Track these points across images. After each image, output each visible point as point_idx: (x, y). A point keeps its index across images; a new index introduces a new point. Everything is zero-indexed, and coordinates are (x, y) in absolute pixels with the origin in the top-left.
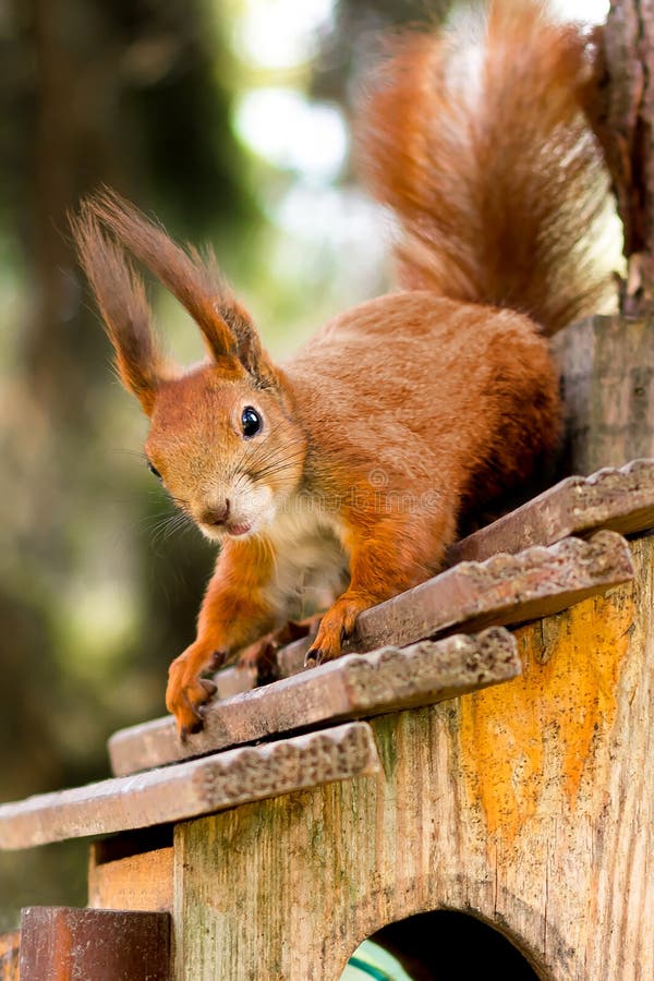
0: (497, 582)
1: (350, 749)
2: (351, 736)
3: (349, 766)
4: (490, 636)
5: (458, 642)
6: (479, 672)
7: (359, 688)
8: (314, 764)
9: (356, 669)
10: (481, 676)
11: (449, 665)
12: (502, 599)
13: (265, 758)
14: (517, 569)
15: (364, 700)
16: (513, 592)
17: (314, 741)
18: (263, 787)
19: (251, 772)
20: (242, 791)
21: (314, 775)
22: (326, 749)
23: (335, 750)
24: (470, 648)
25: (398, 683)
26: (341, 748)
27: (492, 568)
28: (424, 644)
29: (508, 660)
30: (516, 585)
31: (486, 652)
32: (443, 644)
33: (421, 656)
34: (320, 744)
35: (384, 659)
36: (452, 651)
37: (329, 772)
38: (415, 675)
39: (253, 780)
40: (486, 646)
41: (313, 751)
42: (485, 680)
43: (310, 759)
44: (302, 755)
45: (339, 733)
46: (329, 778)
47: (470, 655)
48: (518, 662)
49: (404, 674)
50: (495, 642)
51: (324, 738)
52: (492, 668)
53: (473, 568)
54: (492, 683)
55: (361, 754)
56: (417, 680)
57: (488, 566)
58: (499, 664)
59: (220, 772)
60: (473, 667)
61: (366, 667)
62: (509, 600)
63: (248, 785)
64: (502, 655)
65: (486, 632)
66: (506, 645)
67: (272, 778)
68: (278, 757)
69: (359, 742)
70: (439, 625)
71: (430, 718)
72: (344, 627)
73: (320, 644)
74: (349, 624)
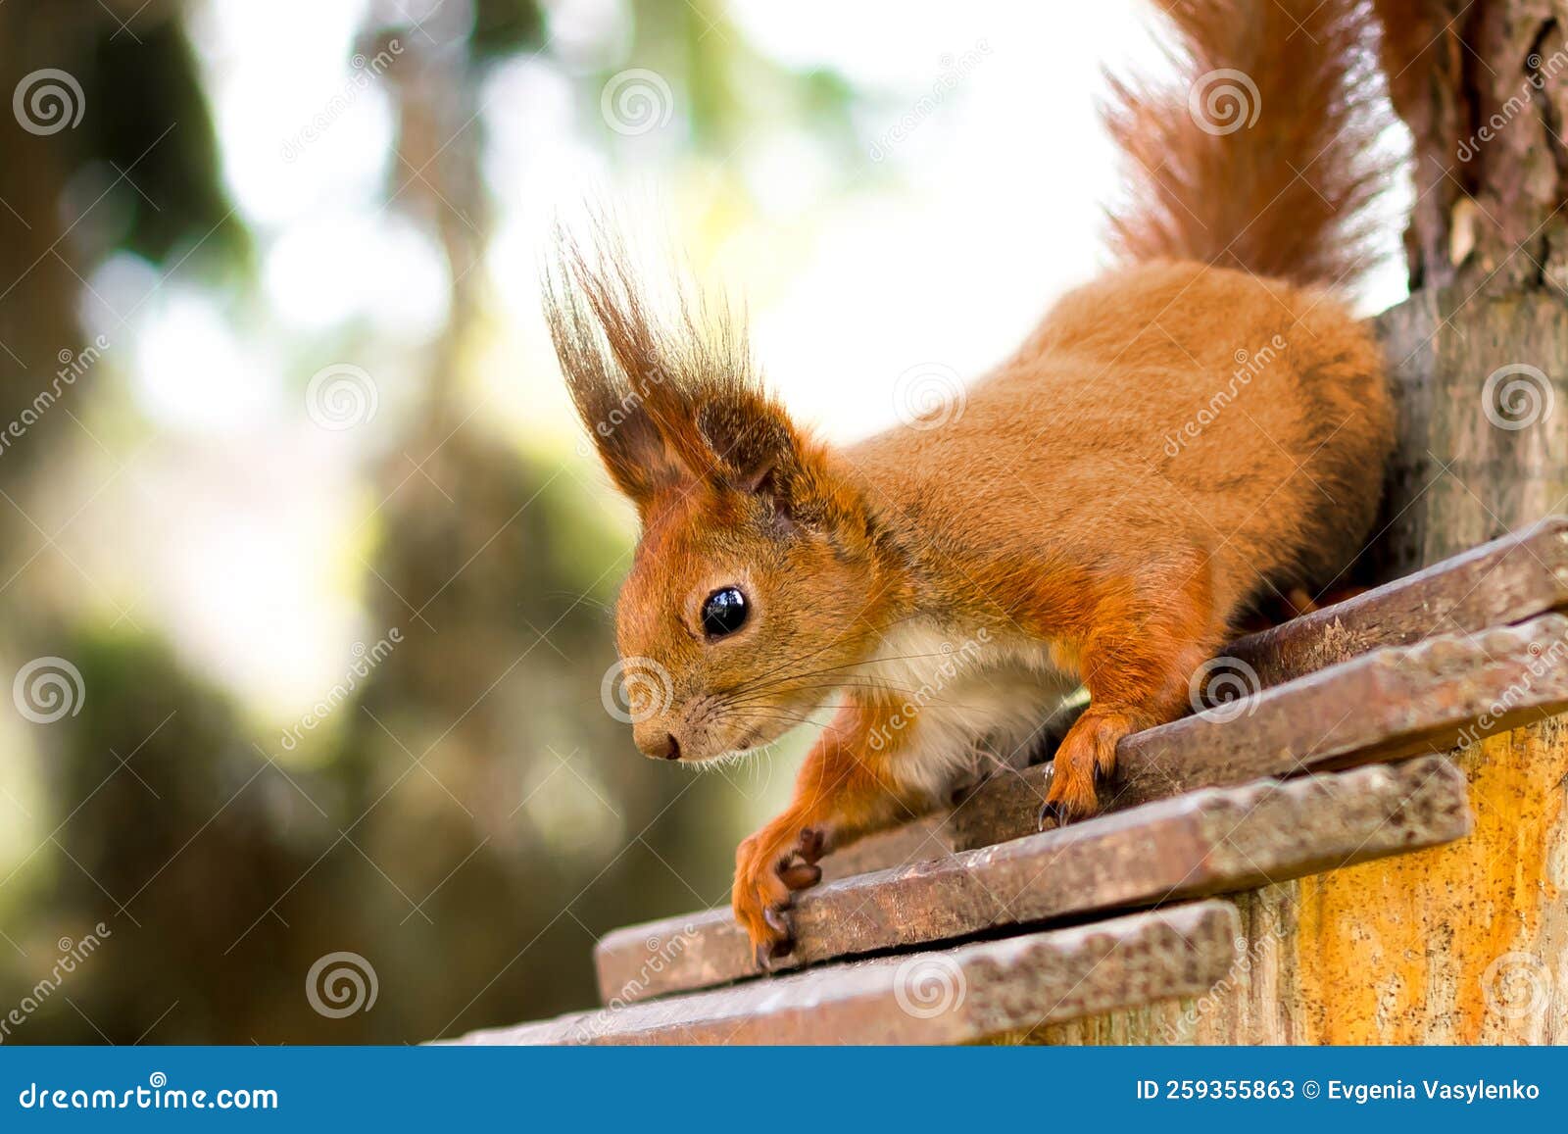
0: (1436, 681)
1: (1204, 946)
2: (1207, 925)
3: (1202, 973)
4: (1426, 770)
5: (1376, 777)
6: (1406, 827)
7: (1217, 847)
8: (1147, 969)
9: (1215, 815)
10: (1411, 835)
11: (1361, 814)
12: (1443, 711)
13: (1068, 953)
14: (1468, 661)
15: (1226, 865)
16: (1463, 700)
17: (1146, 930)
18: (1065, 1003)
19: (1047, 979)
20: (1030, 1007)
21: (1146, 987)
22: (1167, 943)
23: (1180, 948)
24: (1394, 788)
25: (1281, 839)
26: (1190, 944)
27: (1429, 655)
28: (1322, 779)
29: (1452, 810)
30: (1467, 687)
31: (1418, 794)
32: (1348, 779)
33: (1318, 798)
34: (1156, 936)
35: (1259, 799)
36: (1364, 788)
37: (1169, 982)
38: (1309, 828)
39: (1048, 990)
40: (1417, 784)
41: (1145, 947)
42: (1418, 840)
43: (1139, 960)
44: (1128, 952)
45: (1185, 917)
46: (1170, 991)
47: (1394, 799)
48: (1468, 813)
49: (1288, 822)
50: (1432, 780)
51: (1163, 927)
52: (1427, 822)
53: (1399, 657)
54: (1428, 845)
55: (1222, 954)
56: (1310, 837)
57: (1424, 654)
58: (1439, 817)
59: (993, 974)
60: (1398, 819)
61: (1231, 812)
62: (1456, 712)
63: (1040, 999)
64: (1444, 801)
65: (1419, 763)
66: (1449, 785)
67: (1079, 989)
68: (1089, 953)
69: (1220, 936)
70: (1318, 751)
71: (1251, 910)
72: (1096, 763)
73: (1061, 793)
74: (1105, 756)
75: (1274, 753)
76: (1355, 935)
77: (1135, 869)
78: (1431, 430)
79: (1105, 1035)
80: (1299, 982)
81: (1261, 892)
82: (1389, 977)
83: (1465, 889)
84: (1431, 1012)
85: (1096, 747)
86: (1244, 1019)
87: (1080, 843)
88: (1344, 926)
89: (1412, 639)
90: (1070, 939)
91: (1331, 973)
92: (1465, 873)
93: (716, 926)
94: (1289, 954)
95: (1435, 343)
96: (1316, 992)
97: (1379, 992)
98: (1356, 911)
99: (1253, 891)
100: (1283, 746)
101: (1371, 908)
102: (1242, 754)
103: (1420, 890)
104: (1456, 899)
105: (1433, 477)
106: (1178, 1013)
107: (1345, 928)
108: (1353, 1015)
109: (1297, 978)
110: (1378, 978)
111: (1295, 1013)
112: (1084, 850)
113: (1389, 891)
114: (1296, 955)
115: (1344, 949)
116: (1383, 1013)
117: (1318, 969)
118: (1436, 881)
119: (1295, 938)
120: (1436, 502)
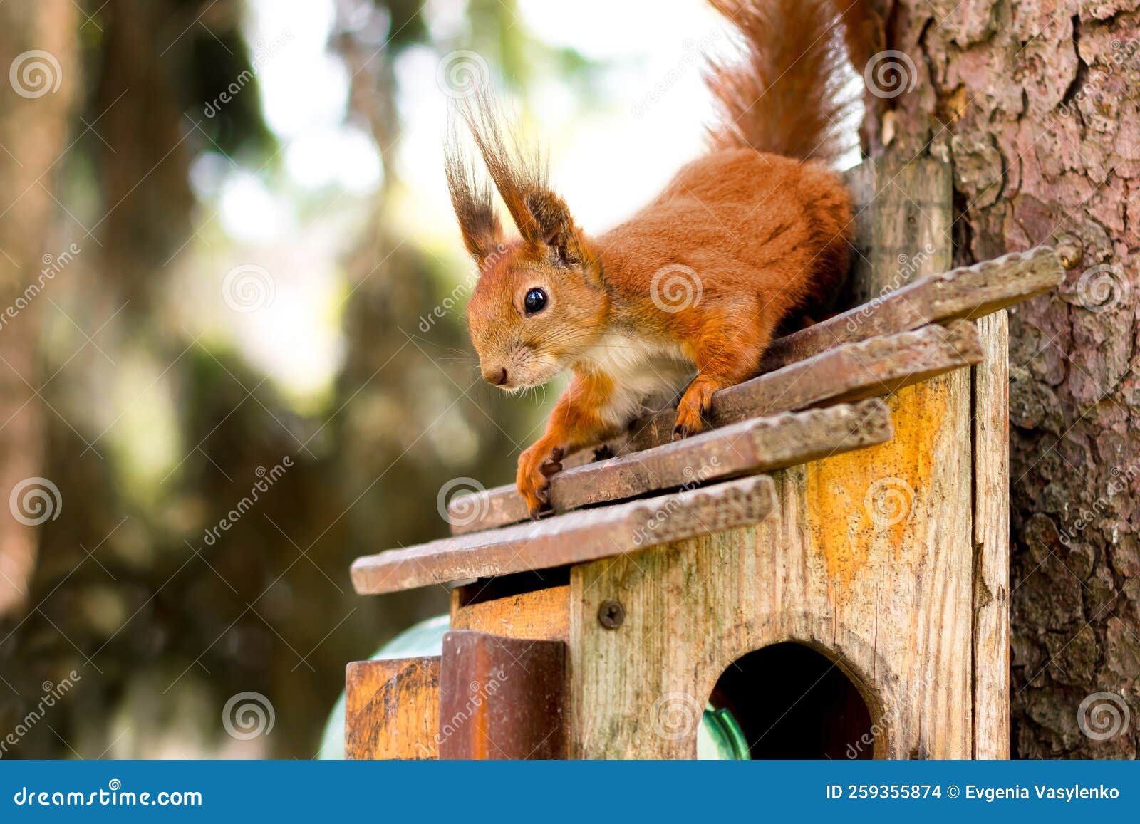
0: (874, 360)
1: (756, 499)
2: (757, 488)
3: (756, 513)
4: (869, 406)
5: (843, 410)
6: (860, 436)
7: (762, 448)
8: (727, 511)
9: (761, 432)
10: (862, 440)
11: (836, 429)
12: (878, 375)
13: (686, 504)
14: (890, 349)
15: (767, 457)
16: (887, 369)
17: (726, 491)
18: (684, 529)
19: (676, 517)
20: (667, 532)
21: (726, 521)
22: (737, 498)
23: (744, 500)
24: (853, 415)
25: (795, 443)
26: (749, 498)
27: (869, 347)
28: (816, 411)
29: (883, 426)
30: (890, 363)
31: (866, 419)
32: (829, 411)
33: (813, 421)
34: (731, 495)
35: (784, 423)
36: (838, 416)
37: (738, 517)
38: (809, 437)
39: (676, 523)
40: (865, 413)
41: (726, 500)
42: (865, 442)
43: (723, 507)
44: (717, 503)
45: (746, 484)
46: (739, 522)
47: (853, 421)
48: (891, 428)
49: (800, 436)
50: (873, 412)
51: (735, 489)
52: (870, 433)
53: (855, 349)
54: (871, 445)
55: (766, 502)
56: (810, 441)
57: (867, 347)
58: (877, 430)
59: (648, 515)
60: (855, 432)
61: (769, 430)
62: (884, 376)
63: (672, 527)
64: (878, 422)
65: (866, 402)
66: (882, 414)
67: (692, 523)
68: (696, 504)
69: (764, 493)
70: (814, 397)
71: (782, 480)
72: (702, 405)
73: (684, 420)
74: (706, 402)
75: (792, 399)
76: (836, 491)
77: (722, 459)
78: (873, 231)
79: (708, 546)
80: (808, 516)
81: (787, 471)
82: (854, 513)
83: (893, 466)
84: (876, 530)
85: (702, 397)
86: (780, 536)
87: (692, 447)
88: (831, 487)
89: (862, 338)
90: (686, 497)
91: (824, 512)
92: (893, 458)
93: (509, 493)
94: (802, 502)
95: (874, 186)
96: (817, 521)
97: (849, 520)
98: (837, 479)
99: (783, 470)
100: (795, 396)
101: (844, 478)
102: (776, 400)
103: (869, 467)
104: (888, 472)
105: (875, 253)
106: (746, 534)
107: (831, 488)
108: (836, 533)
109: (807, 515)
110: (849, 513)
111: (806, 532)
112: (695, 450)
113: (853, 469)
114: (806, 503)
115: (831, 499)
116: (852, 532)
117: (817, 509)
118: (878, 463)
119: (805, 493)
120: (876, 268)
